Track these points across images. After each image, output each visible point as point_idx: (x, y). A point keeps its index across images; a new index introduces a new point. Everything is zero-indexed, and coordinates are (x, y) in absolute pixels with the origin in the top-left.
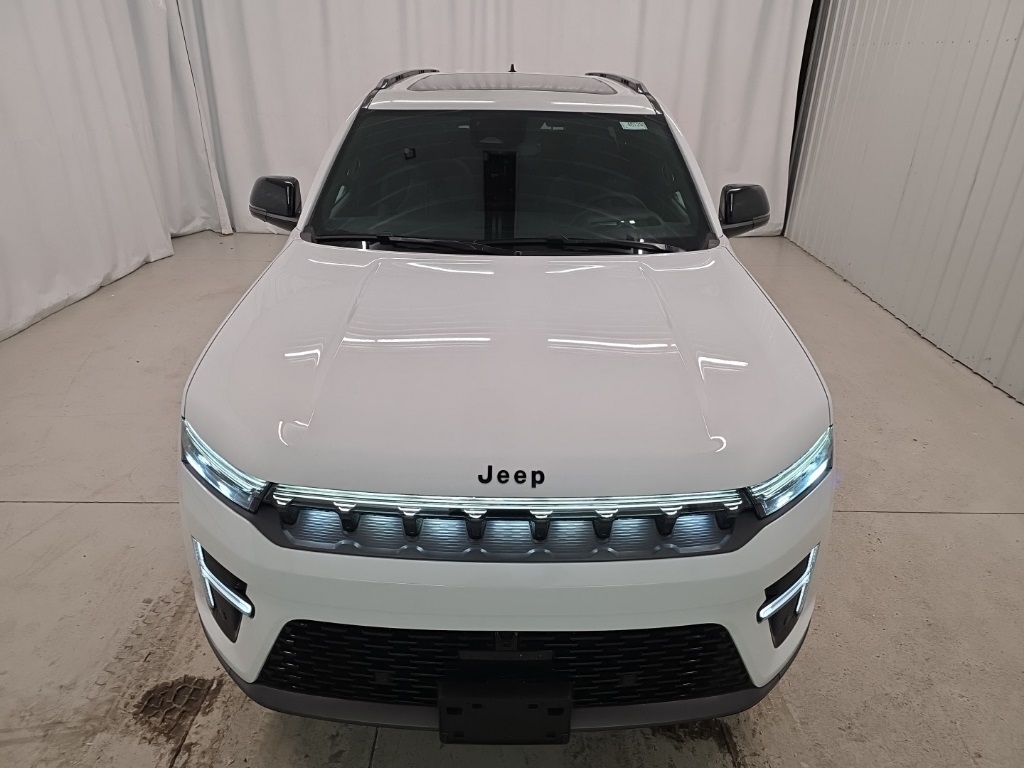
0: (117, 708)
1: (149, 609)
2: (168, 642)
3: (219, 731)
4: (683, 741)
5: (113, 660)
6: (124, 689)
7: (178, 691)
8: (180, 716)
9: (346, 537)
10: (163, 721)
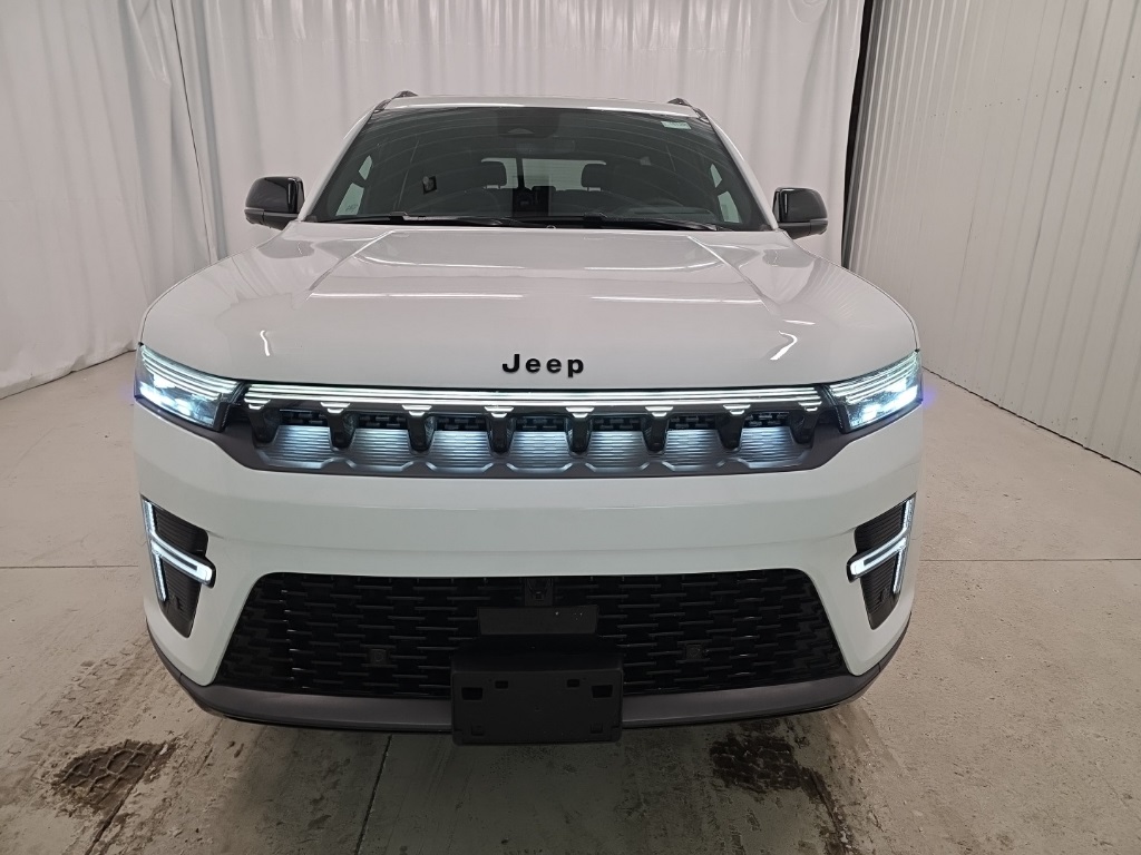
0: (32, 778)
1: (87, 672)
2: (107, 706)
3: (164, 800)
4: (765, 793)
5: (34, 727)
6: (45, 756)
7: (115, 757)
8: (116, 784)
9: (336, 454)
10: (92, 790)
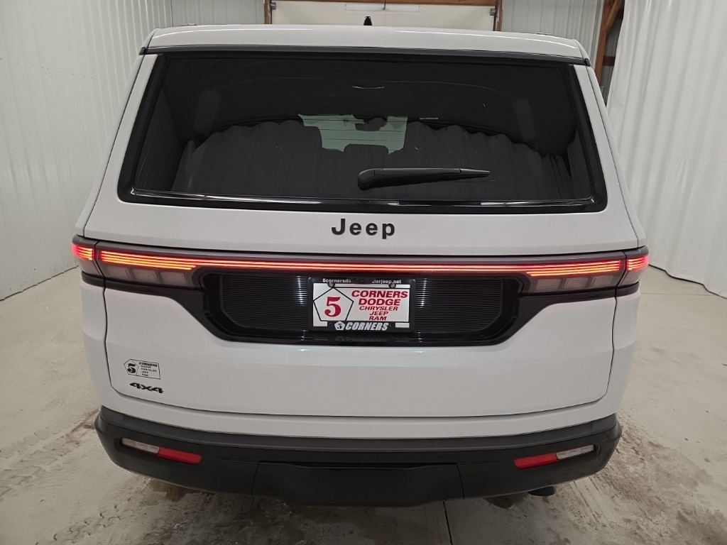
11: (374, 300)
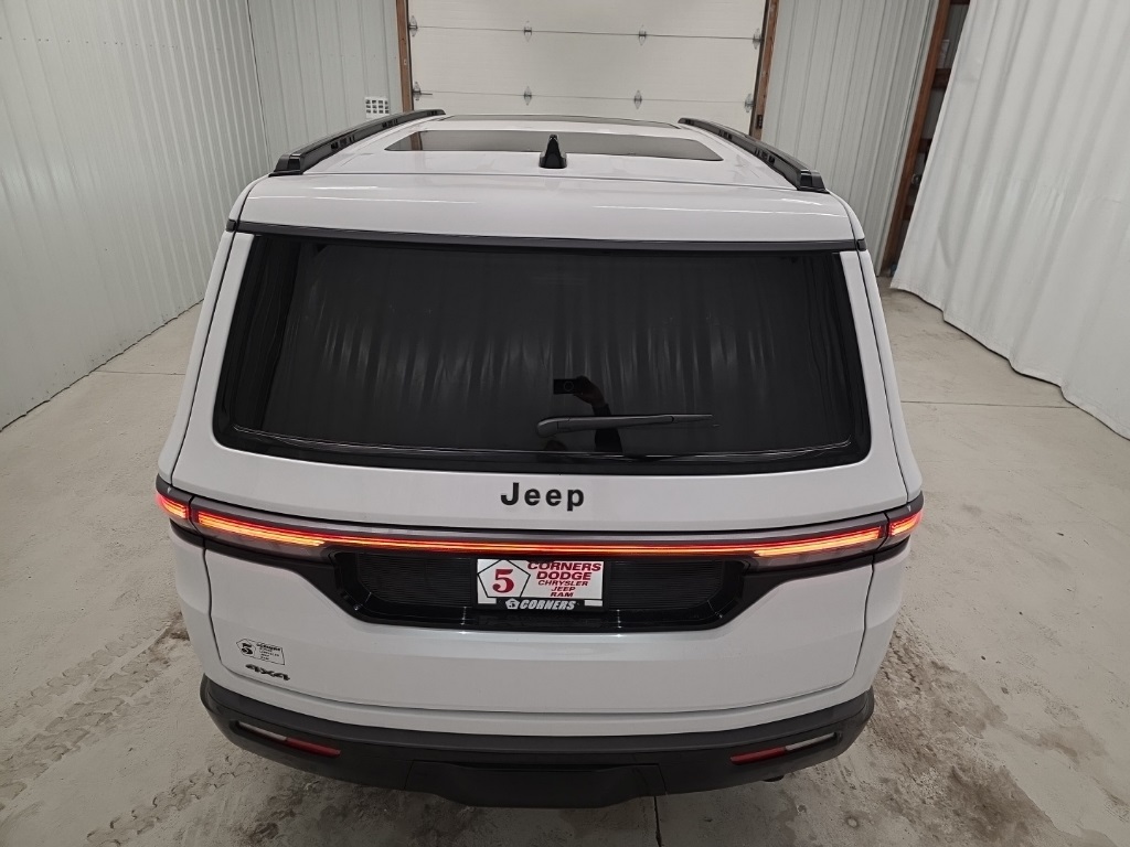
11: (558, 574)
